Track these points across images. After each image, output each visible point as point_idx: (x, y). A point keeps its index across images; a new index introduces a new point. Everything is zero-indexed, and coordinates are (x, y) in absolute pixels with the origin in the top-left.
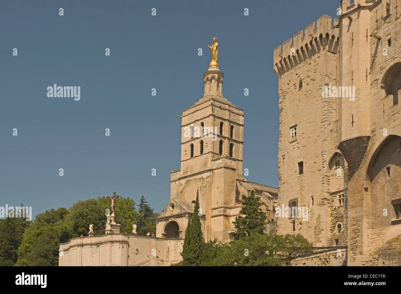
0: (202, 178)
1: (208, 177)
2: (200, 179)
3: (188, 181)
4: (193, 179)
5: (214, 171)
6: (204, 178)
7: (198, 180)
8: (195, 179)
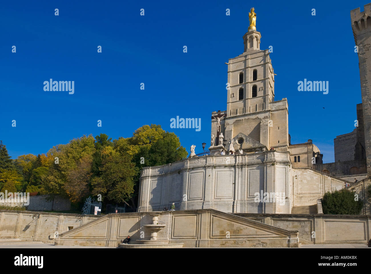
0: (258, 118)
1: (265, 118)
2: (254, 119)
3: (238, 121)
4: (245, 119)
5: (273, 113)
6: (260, 118)
7: (252, 120)
8: (247, 119)
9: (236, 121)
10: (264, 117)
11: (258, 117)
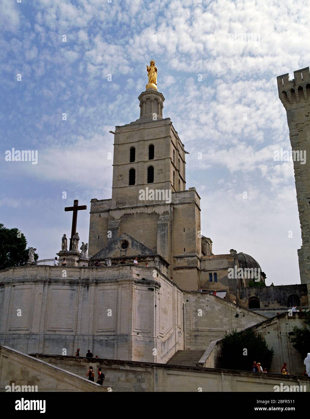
0: (154, 214)
2: (150, 214)
3: (127, 216)
4: (137, 213)
5: (175, 207)
6: (157, 214)
7: (146, 215)
8: (140, 213)
9: (124, 214)
10: (164, 213)
11: (154, 212)
